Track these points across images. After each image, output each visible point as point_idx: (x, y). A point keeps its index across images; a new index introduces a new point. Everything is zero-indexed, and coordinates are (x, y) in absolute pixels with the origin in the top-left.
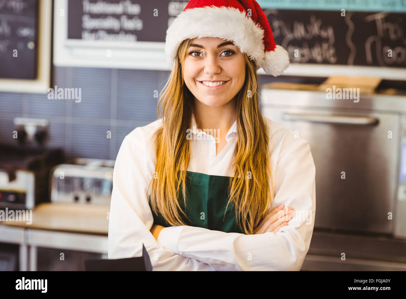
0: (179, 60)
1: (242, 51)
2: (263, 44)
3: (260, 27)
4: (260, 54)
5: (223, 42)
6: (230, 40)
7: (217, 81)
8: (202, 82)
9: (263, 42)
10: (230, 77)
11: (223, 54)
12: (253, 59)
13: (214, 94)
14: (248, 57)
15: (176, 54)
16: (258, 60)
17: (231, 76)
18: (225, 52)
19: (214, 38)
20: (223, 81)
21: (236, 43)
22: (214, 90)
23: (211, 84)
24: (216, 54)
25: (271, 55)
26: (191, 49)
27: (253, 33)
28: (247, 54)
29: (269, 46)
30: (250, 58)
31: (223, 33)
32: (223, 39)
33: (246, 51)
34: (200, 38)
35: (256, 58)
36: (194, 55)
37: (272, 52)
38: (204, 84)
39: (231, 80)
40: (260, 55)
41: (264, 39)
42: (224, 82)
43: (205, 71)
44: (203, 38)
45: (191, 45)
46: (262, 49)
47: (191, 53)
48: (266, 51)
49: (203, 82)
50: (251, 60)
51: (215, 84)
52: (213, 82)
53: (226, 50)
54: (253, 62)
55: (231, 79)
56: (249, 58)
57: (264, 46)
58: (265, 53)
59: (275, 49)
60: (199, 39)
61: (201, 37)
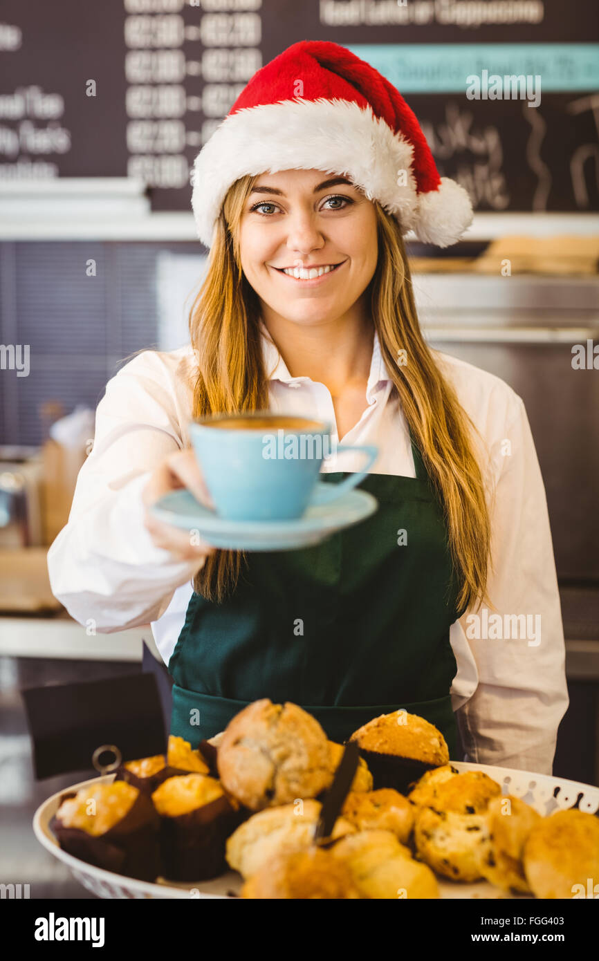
0: (226, 225)
1: (370, 195)
2: (413, 177)
3: (405, 139)
4: (409, 200)
5: (326, 179)
6: (343, 174)
7: (317, 267)
8: (282, 271)
9: (413, 172)
10: (347, 255)
11: (328, 206)
12: (395, 212)
13: (313, 295)
14: (383, 209)
15: (219, 212)
16: (404, 213)
17: (347, 252)
18: (330, 200)
19: (306, 171)
20: (330, 265)
21: (357, 179)
22: (313, 285)
23: (303, 274)
24: (312, 208)
25: (431, 200)
26: (256, 198)
27: (392, 154)
28: (382, 202)
29: (425, 181)
30: (388, 211)
31: (326, 158)
32: (326, 171)
33: (380, 196)
34: (276, 173)
35: (401, 209)
36: (262, 212)
37: (432, 194)
38: (288, 275)
39: (348, 261)
40: (409, 202)
41: (413, 165)
42: (332, 267)
43: (290, 245)
44: (281, 173)
45: (255, 189)
46: (412, 188)
47: (254, 209)
48: (420, 192)
49: (286, 271)
50: (389, 213)
51: (313, 273)
52: (310, 268)
53: (333, 196)
54: (395, 219)
55: (348, 259)
56: (386, 210)
57: (415, 182)
58: (418, 196)
59: (440, 187)
60: (273, 175)
61: (277, 171)
